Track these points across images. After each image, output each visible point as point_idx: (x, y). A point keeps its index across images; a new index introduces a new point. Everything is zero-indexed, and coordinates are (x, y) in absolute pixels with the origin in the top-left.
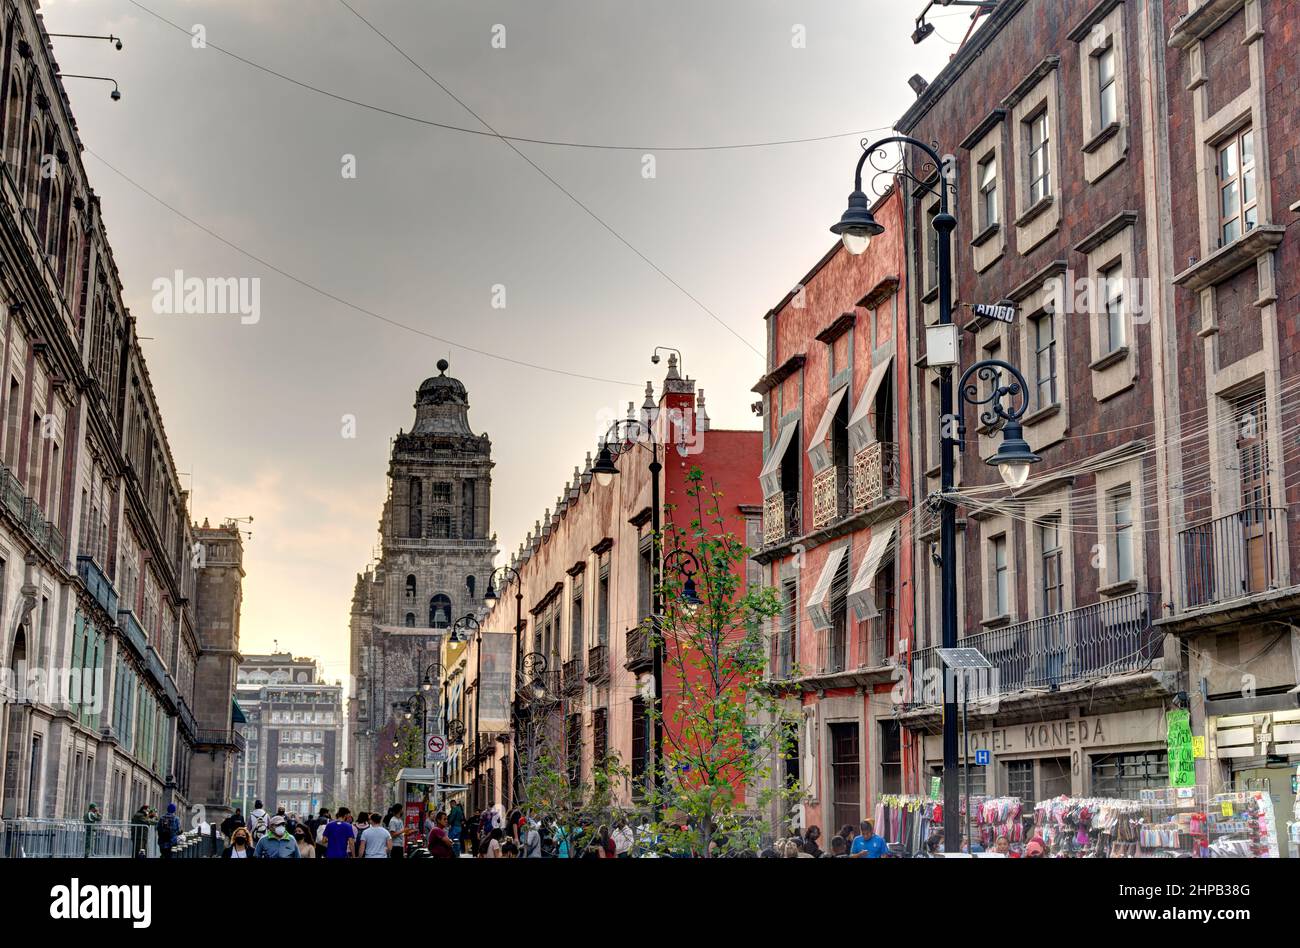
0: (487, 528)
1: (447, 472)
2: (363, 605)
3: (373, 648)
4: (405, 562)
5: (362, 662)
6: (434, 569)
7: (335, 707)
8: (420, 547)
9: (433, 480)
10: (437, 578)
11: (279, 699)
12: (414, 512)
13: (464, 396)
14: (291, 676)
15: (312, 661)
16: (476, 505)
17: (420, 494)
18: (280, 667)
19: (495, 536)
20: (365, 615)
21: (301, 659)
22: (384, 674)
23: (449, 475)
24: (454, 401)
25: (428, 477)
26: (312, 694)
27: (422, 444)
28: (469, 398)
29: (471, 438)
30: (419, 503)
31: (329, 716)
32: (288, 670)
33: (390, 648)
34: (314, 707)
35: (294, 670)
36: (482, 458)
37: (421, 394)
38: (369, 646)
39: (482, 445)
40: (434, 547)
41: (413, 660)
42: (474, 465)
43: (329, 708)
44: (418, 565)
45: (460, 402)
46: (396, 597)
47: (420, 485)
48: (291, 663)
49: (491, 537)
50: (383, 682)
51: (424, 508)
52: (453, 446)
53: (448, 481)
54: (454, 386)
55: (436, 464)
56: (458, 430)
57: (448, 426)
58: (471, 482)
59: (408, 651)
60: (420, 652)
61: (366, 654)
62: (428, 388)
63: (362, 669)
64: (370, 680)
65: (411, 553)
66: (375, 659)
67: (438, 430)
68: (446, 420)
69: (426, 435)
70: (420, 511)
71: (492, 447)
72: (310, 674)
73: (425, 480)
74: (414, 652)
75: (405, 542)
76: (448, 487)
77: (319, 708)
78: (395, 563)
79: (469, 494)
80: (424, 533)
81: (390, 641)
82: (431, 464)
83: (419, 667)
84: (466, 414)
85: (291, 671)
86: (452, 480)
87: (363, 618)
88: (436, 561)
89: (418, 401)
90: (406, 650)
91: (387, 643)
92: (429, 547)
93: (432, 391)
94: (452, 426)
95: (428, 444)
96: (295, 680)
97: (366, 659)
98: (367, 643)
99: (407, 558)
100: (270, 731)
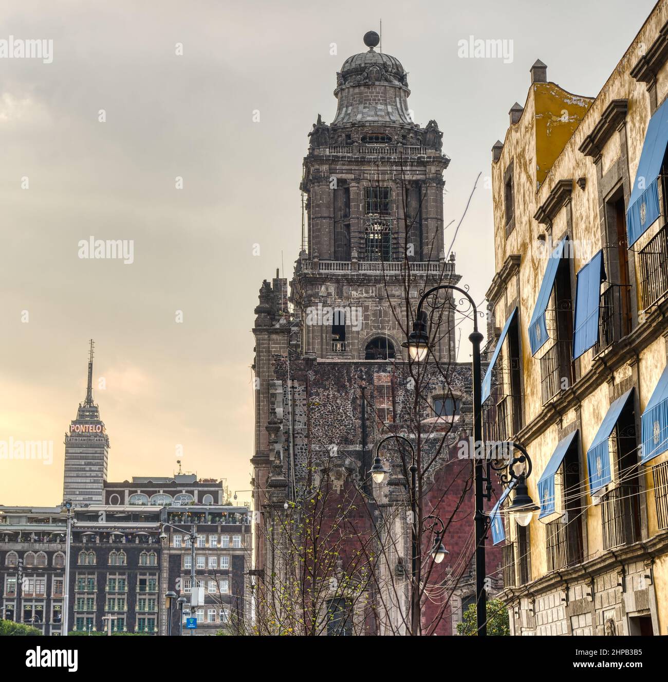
0: (441, 247)
1: (384, 173)
2: (273, 319)
3: (289, 383)
4: (329, 294)
5: (273, 403)
6: (369, 303)
7: (243, 529)
8: (349, 272)
9: (365, 184)
10: (374, 315)
11: (180, 520)
12: (340, 228)
13: (401, 77)
14: (196, 499)
15: (217, 482)
16: (424, 216)
17: (347, 205)
18: (184, 490)
19: (452, 258)
20: (276, 332)
21: (206, 480)
22: (308, 424)
23: (387, 177)
24: (390, 82)
25: (357, 180)
26: (216, 515)
27: (348, 137)
28: (409, 80)
29: (413, 128)
30: (346, 216)
31: (238, 539)
32: (192, 492)
33: (317, 384)
34: (219, 529)
35: (199, 491)
36: (431, 152)
37: (344, 76)
38: (285, 381)
39: (430, 136)
40: (369, 272)
41: (354, 401)
42: (421, 163)
43: (237, 530)
44: (348, 298)
45: (397, 83)
46: (317, 341)
47: (347, 191)
48: (196, 484)
49: (447, 259)
50: (307, 436)
51: (353, 221)
52: (390, 139)
53: (385, 184)
54: (389, 63)
55: (369, 162)
56: (396, 117)
57: (383, 114)
58: (417, 184)
59: (344, 387)
60: (363, 389)
61: (280, 391)
62: (353, 65)
63: (273, 412)
64: (287, 433)
65: (337, 281)
66: (294, 400)
67: (369, 119)
68: (380, 107)
69: (353, 125)
70: (348, 226)
71: (443, 140)
72: (216, 495)
73: (353, 184)
74: (354, 391)
75: (328, 266)
76: (386, 193)
77: (226, 530)
78: (316, 295)
79: (414, 204)
80: (355, 254)
81: (316, 373)
82: (362, 162)
83: (363, 412)
84: (405, 102)
85: (196, 492)
86: (391, 184)
87: (274, 337)
88: (372, 292)
89: (340, 84)
90: (341, 387)
91: (311, 375)
92: (363, 272)
93: (359, 70)
94: (388, 113)
95: (356, 136)
96: (200, 501)
97: (280, 398)
98: (281, 375)
99: (332, 289)
100: (171, 556)
